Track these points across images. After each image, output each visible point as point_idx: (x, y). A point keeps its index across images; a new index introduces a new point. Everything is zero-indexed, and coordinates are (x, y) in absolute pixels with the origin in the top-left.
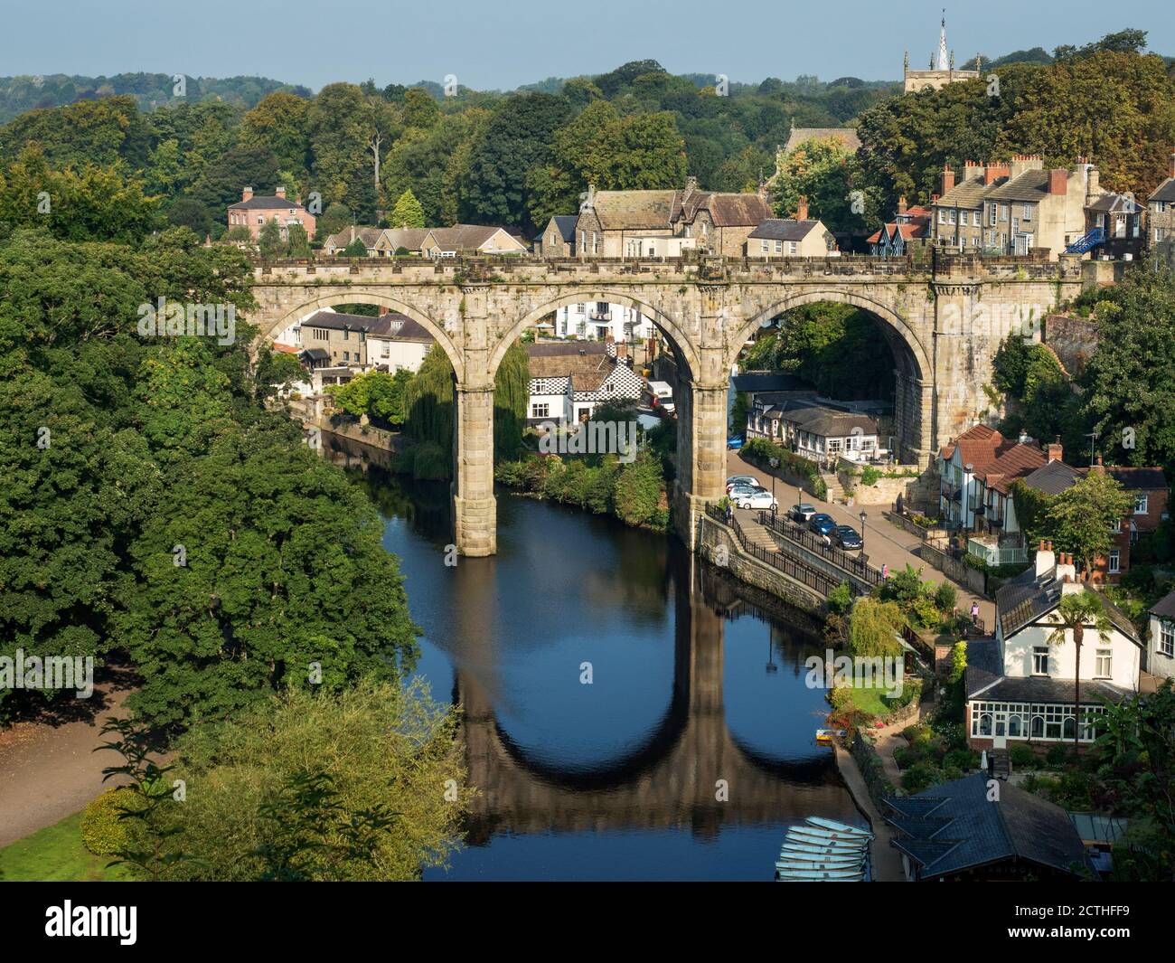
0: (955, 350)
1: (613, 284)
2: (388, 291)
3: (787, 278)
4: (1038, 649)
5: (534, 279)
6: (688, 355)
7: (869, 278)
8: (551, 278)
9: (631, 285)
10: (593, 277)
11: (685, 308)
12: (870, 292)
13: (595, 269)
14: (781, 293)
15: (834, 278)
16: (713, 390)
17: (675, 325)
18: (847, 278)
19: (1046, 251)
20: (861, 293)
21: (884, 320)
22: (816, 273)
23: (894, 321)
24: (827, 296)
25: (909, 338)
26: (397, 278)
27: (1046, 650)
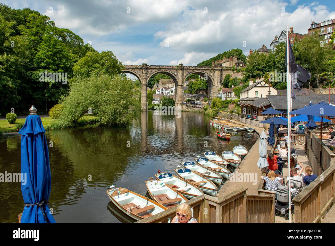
0: (218, 79)
1: (166, 69)
4: (256, 92)
5: (154, 68)
6: (177, 80)
9: (169, 69)
11: (177, 73)
14: (191, 71)
15: (200, 68)
16: (181, 85)
18: (202, 69)
20: (204, 71)
22: (197, 68)
24: (199, 71)
25: (211, 78)
27: (257, 92)
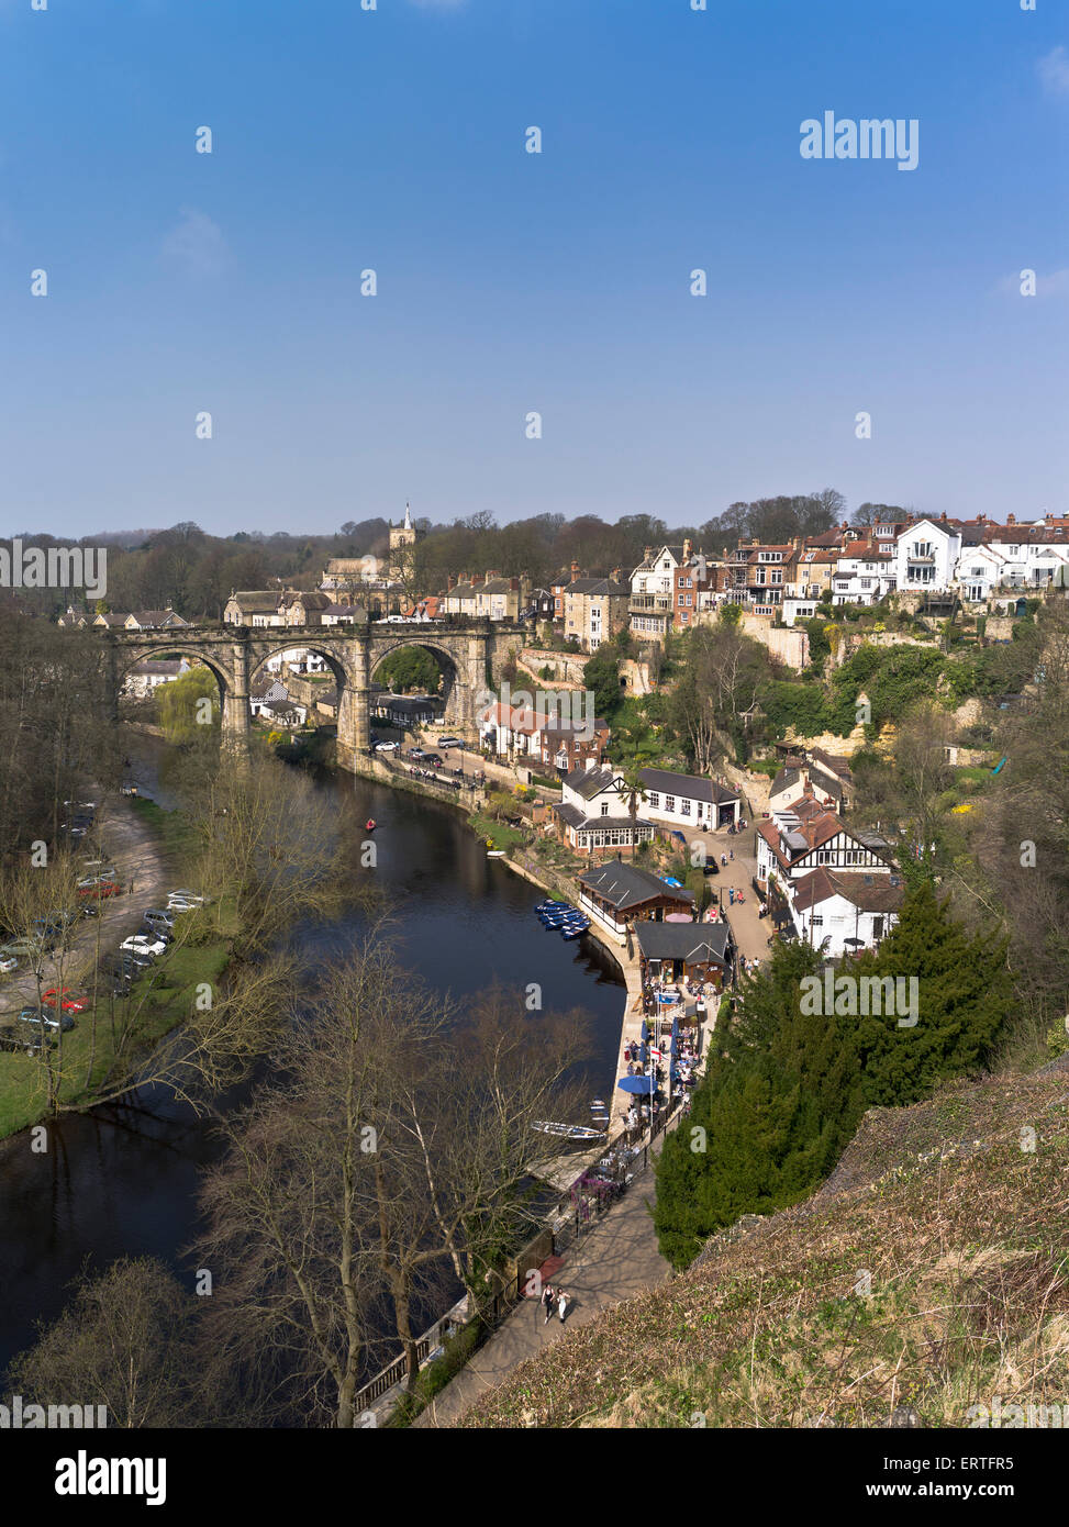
0: (479, 667)
2: (192, 647)
3: (398, 634)
6: (350, 674)
7: (436, 633)
8: (280, 637)
10: (301, 636)
11: (347, 651)
12: (436, 640)
13: (301, 632)
17: (343, 659)
19: (512, 617)
21: (445, 653)
22: (411, 631)
23: (449, 654)
24: (417, 643)
25: (455, 660)
26: (197, 639)
27: (606, 804)
